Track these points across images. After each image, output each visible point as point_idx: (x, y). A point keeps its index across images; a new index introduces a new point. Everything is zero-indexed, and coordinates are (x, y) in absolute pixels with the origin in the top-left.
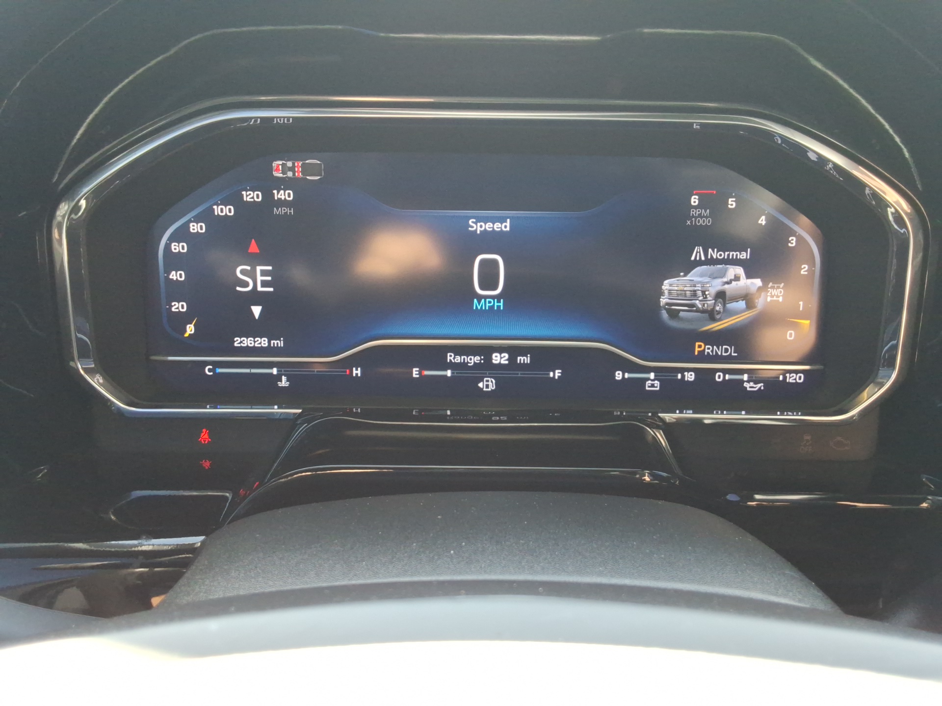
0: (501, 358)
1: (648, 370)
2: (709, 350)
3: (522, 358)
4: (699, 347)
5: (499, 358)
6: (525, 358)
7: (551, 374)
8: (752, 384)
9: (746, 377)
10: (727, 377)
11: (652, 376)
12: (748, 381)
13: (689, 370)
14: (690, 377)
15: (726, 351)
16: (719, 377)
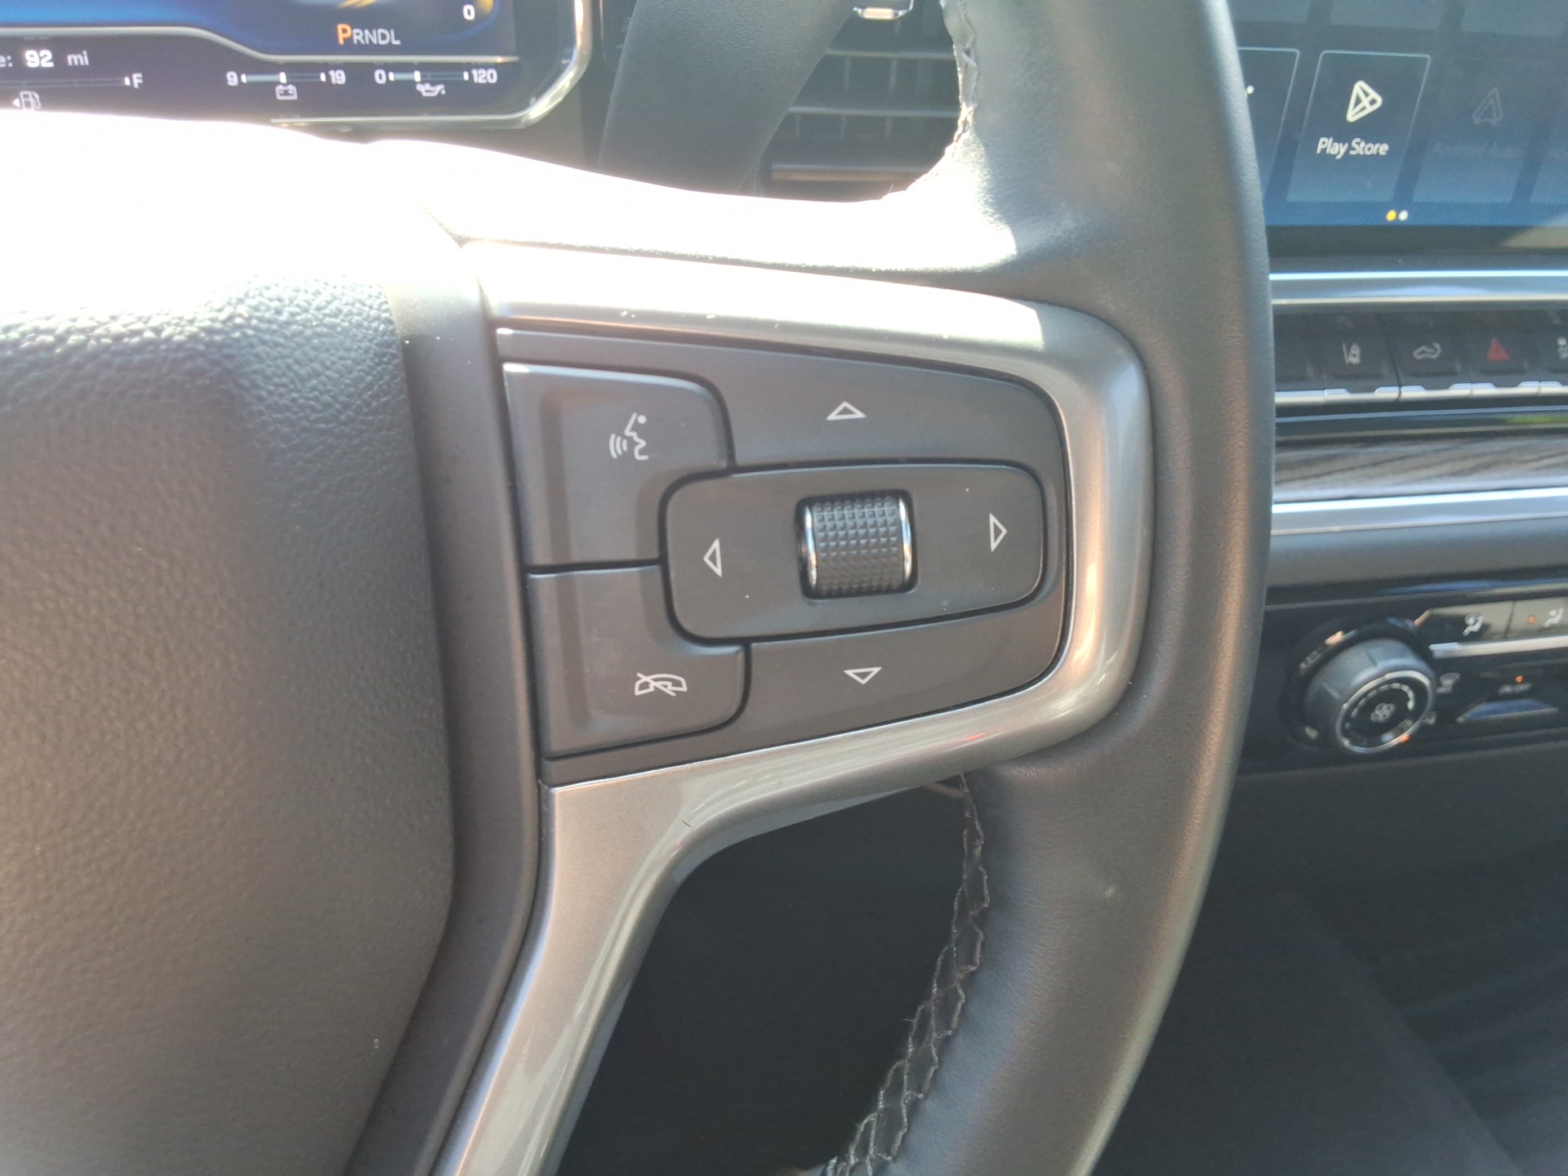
0: (41, 58)
1: (275, 68)
2: (359, 35)
3: (75, 58)
4: (344, 32)
5: (36, 58)
6: (80, 57)
7: (127, 81)
8: (428, 86)
9: (417, 76)
10: (392, 77)
11: (283, 77)
12: (423, 82)
13: (336, 67)
14: (339, 77)
15: (384, 37)
16: (380, 77)
